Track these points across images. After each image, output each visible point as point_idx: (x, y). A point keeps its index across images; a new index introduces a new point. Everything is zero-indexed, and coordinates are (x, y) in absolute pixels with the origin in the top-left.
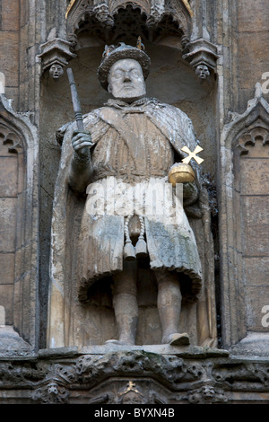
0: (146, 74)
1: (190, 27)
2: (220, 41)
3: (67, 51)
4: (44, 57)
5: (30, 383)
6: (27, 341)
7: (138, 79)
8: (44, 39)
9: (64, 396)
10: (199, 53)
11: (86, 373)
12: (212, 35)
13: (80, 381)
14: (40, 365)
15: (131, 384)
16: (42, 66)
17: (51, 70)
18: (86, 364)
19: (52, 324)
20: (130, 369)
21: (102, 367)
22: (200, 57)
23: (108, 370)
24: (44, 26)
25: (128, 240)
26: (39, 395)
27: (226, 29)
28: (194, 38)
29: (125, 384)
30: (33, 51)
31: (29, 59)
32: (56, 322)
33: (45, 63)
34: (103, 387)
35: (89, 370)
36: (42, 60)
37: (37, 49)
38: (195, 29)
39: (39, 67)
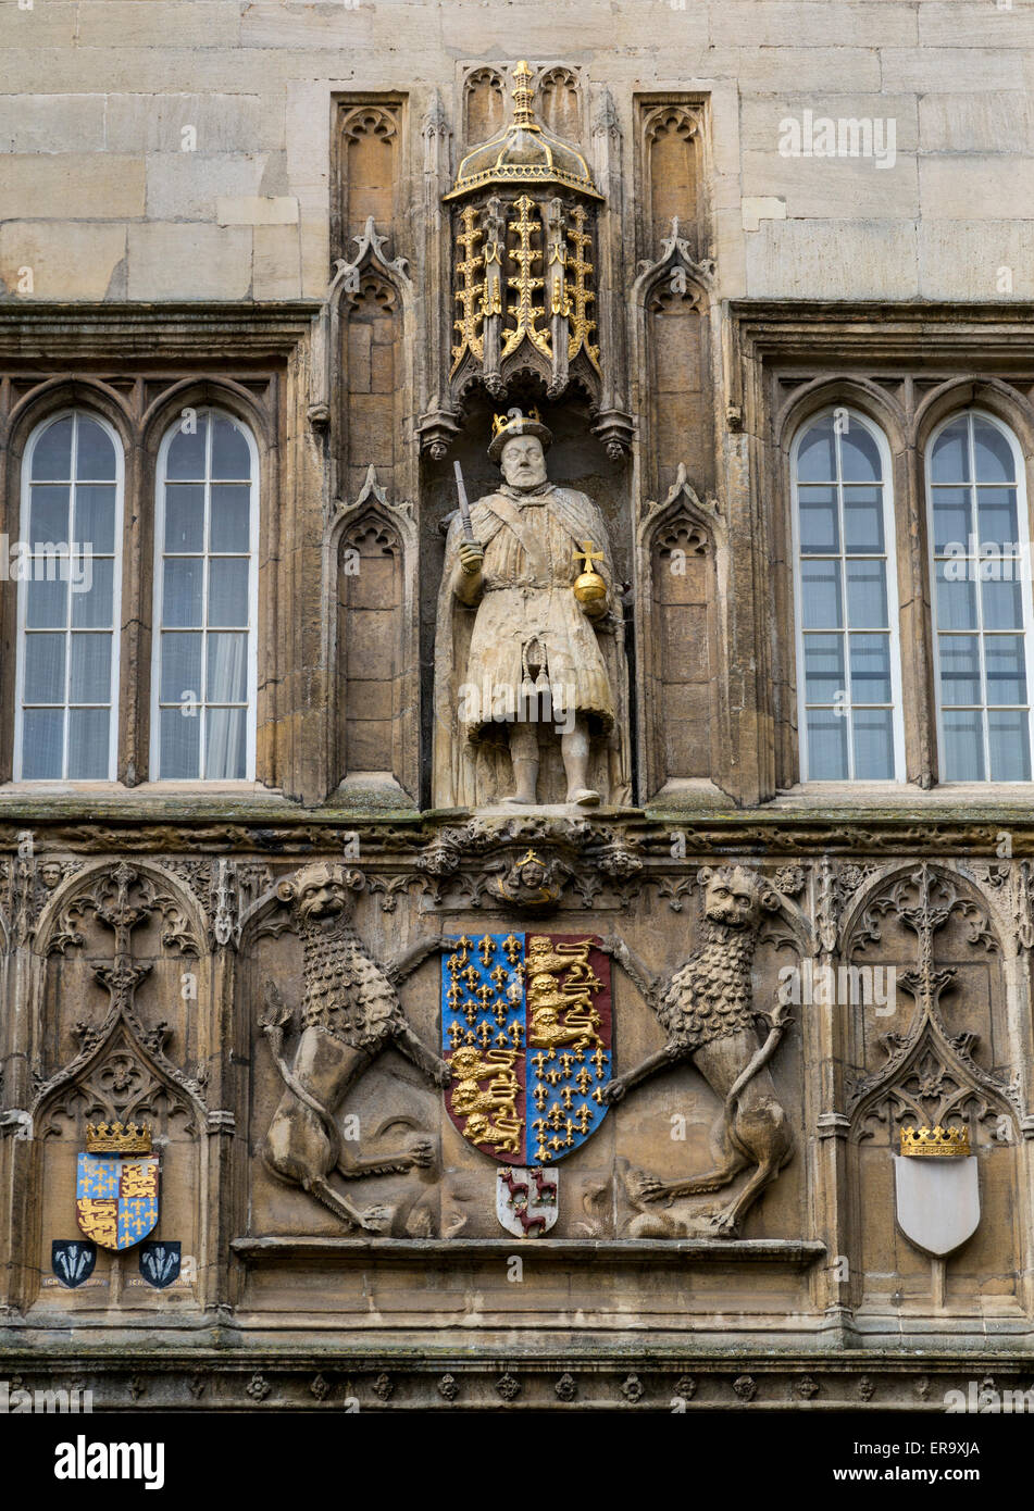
0: (546, 449)
1: (600, 393)
2: (636, 410)
3: (452, 427)
4: (423, 434)
5: (412, 848)
6: (409, 794)
7: (538, 461)
8: (423, 408)
9: (454, 864)
10: (610, 429)
11: (480, 839)
12: (626, 402)
13: (472, 846)
14: (425, 828)
15: (531, 853)
16: (422, 443)
17: (432, 450)
18: (478, 829)
19: (438, 770)
20: (530, 838)
21: (497, 834)
22: (613, 434)
23: (506, 838)
24: (422, 393)
25: (527, 674)
26: (425, 863)
27: (643, 393)
28: (605, 407)
29: (523, 853)
30: (410, 423)
31: (405, 434)
32: (443, 768)
33: (426, 440)
34: (498, 854)
35: (483, 836)
36: (422, 437)
37: (415, 421)
38: (606, 396)
39: (418, 446)
